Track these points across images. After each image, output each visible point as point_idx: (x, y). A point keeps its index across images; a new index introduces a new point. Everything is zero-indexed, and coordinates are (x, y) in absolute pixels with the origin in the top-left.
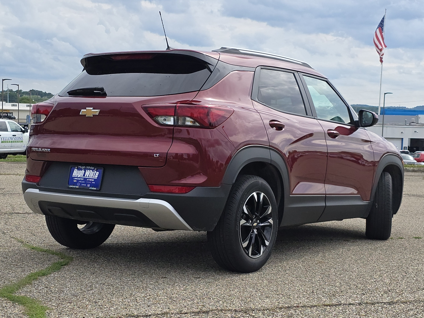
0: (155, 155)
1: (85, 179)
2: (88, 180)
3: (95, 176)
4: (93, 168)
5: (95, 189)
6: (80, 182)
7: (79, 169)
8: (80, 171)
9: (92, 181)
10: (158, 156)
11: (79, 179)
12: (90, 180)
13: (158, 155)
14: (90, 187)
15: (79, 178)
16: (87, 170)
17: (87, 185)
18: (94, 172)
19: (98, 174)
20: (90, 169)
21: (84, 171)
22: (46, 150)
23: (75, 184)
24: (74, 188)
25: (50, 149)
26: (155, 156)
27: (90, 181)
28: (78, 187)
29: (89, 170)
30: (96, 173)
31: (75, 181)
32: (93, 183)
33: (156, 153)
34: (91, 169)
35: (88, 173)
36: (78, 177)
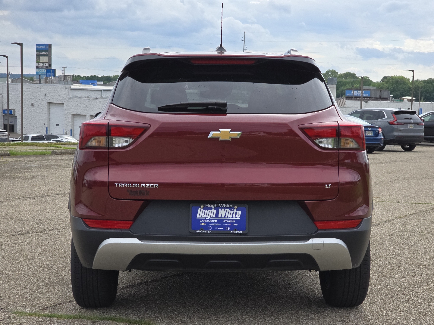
0: (326, 185)
1: (220, 221)
2: (224, 221)
3: (236, 215)
4: (231, 206)
5: (241, 232)
6: (211, 225)
7: (205, 209)
8: (209, 211)
9: (232, 223)
10: (330, 187)
11: (209, 221)
12: (229, 221)
13: (329, 185)
14: (231, 230)
15: (210, 219)
16: (220, 209)
17: (225, 229)
18: (232, 211)
19: (240, 213)
20: (225, 208)
21: (215, 211)
22: (149, 186)
23: (205, 228)
24: (203, 233)
25: (158, 185)
26: (326, 187)
27: (229, 223)
28: (211, 232)
29: (223, 210)
30: (236, 213)
31: (203, 224)
32: (234, 224)
33: (328, 183)
34: (227, 208)
35: (222, 213)
36: (207, 218)
